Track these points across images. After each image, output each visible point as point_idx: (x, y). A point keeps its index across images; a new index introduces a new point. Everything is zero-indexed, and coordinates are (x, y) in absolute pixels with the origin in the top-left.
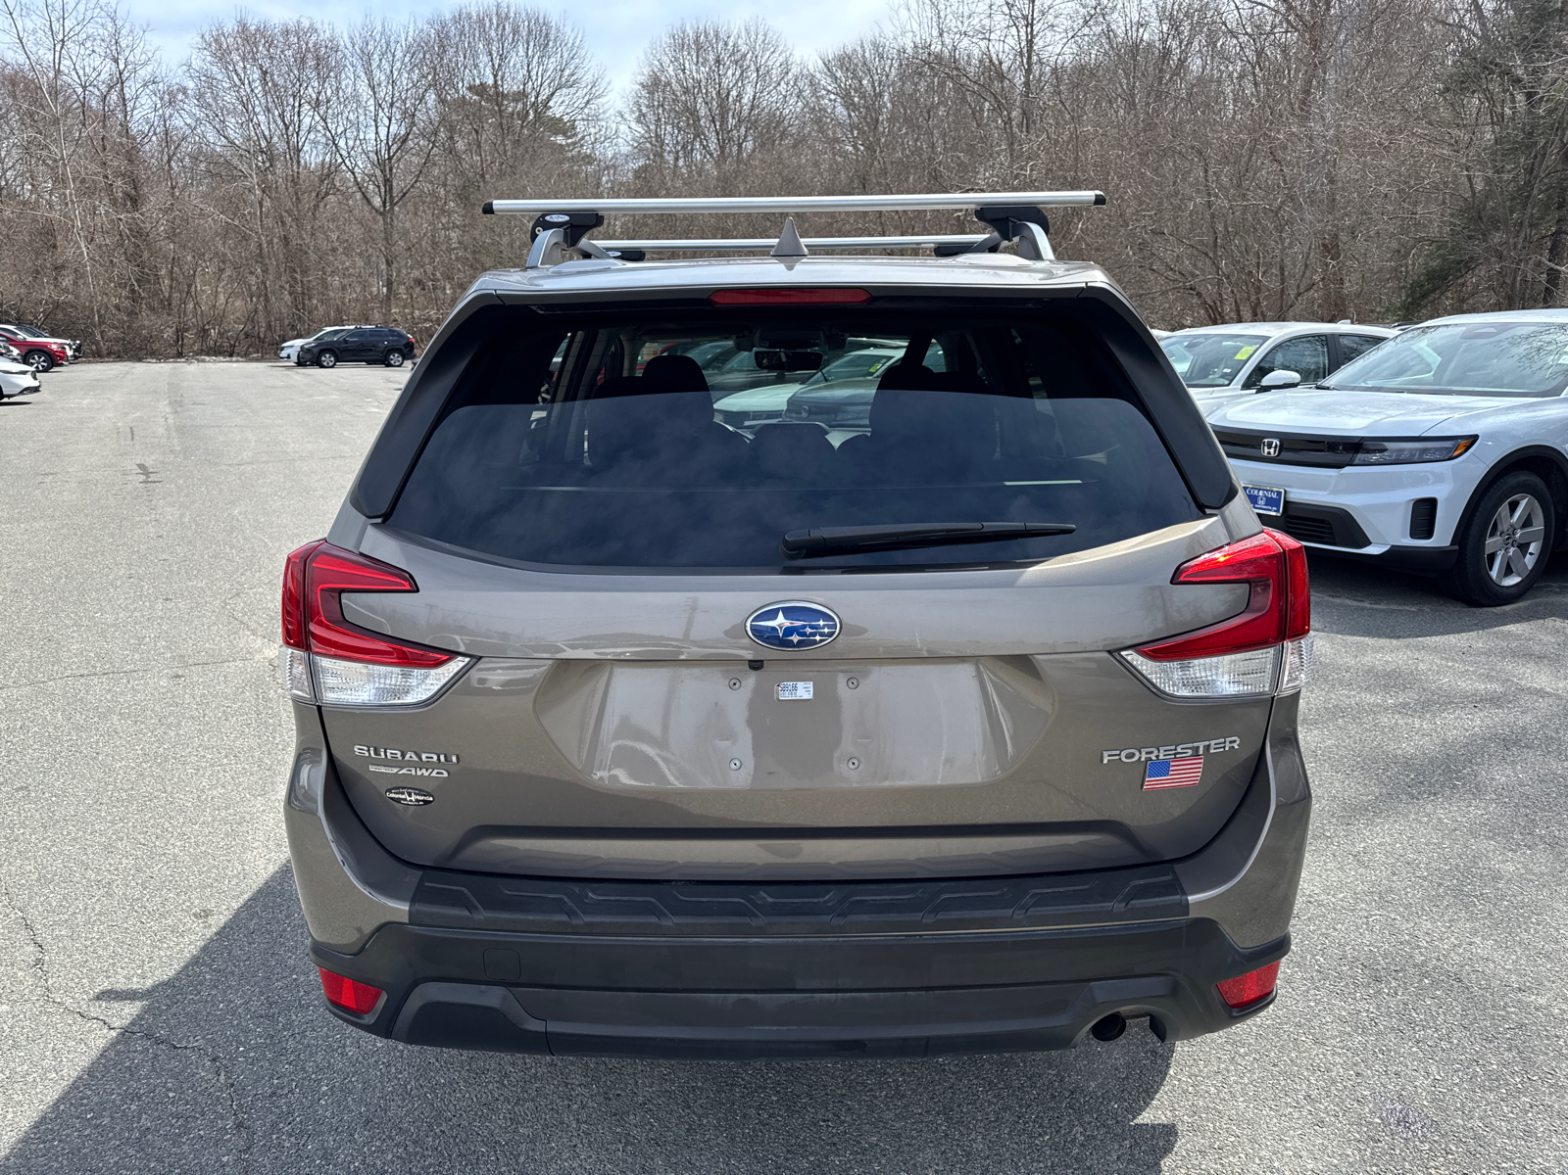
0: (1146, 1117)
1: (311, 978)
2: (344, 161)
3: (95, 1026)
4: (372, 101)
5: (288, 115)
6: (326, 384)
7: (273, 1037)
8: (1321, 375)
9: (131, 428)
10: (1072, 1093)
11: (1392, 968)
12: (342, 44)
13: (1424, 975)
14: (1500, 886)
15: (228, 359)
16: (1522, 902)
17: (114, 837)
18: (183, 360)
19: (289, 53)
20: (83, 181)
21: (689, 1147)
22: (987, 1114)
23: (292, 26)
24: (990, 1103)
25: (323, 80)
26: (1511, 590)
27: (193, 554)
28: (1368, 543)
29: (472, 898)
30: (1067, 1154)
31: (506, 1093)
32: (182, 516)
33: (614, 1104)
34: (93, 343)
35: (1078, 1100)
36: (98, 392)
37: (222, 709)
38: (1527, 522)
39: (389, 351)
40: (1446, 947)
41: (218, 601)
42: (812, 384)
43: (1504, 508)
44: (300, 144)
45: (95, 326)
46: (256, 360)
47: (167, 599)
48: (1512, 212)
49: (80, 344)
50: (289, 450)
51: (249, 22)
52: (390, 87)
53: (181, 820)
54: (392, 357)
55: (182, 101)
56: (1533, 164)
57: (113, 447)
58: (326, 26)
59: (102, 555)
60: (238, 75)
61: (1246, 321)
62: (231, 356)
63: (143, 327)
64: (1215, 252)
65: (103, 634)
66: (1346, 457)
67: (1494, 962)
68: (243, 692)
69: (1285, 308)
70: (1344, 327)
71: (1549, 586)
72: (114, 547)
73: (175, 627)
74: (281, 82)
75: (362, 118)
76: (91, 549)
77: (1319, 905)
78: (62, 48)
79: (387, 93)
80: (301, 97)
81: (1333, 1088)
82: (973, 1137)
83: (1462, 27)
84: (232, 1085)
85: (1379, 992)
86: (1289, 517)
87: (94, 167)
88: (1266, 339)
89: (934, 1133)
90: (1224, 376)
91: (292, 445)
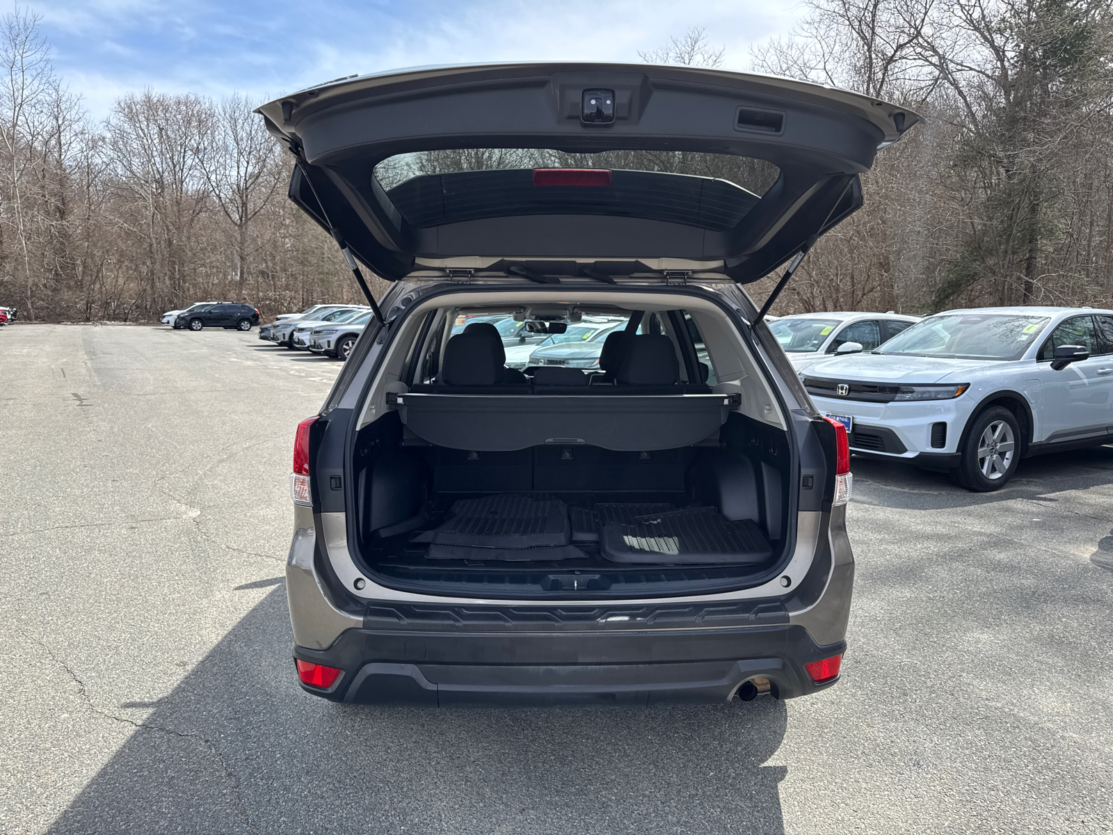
0: (770, 763)
1: (259, 698)
2: (214, 190)
3: (126, 724)
4: (236, 150)
5: (176, 158)
6: (196, 342)
7: (240, 729)
8: (876, 346)
9: (62, 369)
10: (728, 753)
11: (914, 688)
12: (217, 111)
13: (934, 692)
14: (979, 646)
15: (123, 323)
16: (991, 654)
17: (113, 622)
18: (90, 323)
19: (179, 117)
20: (28, 198)
21: (504, 783)
22: (678, 764)
23: (182, 99)
24: (680, 758)
25: (202, 135)
26: (995, 482)
27: (126, 453)
28: (905, 450)
29: (398, 613)
30: (726, 783)
31: (390, 756)
32: (112, 428)
33: (457, 762)
34: (25, 310)
35: (731, 756)
36: (33, 344)
37: (167, 548)
38: (1003, 439)
39: (241, 320)
40: (945, 677)
41: (150, 482)
42: (543, 346)
43: (988, 429)
44: (183, 178)
45: (28, 298)
46: (144, 324)
47: (114, 481)
48: (1000, 244)
49: (15, 311)
50: (178, 386)
51: (154, 95)
52: (249, 142)
53: (155, 612)
54: (243, 324)
55: (101, 146)
56: (1012, 214)
57: (51, 381)
58: (206, 100)
59: (62, 452)
60: (142, 130)
61: (830, 311)
62: (125, 321)
63: (62, 299)
64: (809, 267)
65: (75, 501)
66: (891, 395)
67: (973, 685)
68: (179, 538)
69: (855, 303)
70: (890, 315)
71: (1020, 480)
72: (69, 447)
73: (124, 498)
74: (173, 136)
75: (228, 161)
76: (53, 448)
77: (872, 656)
78: (20, 109)
79: (247, 145)
80: (186, 146)
81: (877, 748)
82: (671, 775)
83: (963, 126)
84: (221, 754)
85: (906, 701)
86: (856, 434)
87: (36, 189)
88: (840, 322)
89: (648, 773)
90: (814, 345)
91: (180, 382)
